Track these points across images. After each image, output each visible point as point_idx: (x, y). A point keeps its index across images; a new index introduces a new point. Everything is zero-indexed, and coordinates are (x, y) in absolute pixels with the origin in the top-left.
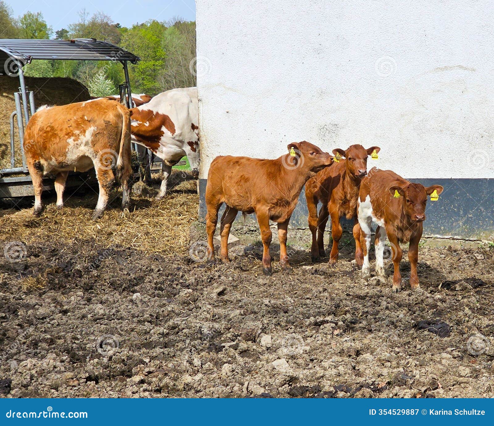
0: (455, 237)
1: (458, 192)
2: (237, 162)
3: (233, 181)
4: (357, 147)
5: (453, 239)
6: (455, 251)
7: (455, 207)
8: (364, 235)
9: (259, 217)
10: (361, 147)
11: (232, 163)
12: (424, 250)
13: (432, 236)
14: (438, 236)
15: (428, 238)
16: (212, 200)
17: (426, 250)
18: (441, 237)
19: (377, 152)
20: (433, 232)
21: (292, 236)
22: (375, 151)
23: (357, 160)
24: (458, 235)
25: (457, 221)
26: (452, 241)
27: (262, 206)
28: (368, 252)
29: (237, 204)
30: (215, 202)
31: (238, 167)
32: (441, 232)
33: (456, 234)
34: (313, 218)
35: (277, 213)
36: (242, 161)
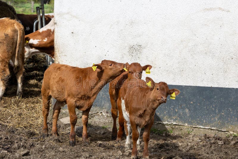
0: (213, 128)
1: (216, 97)
2: (59, 68)
3: (55, 81)
4: (136, 65)
5: (212, 130)
6: (208, 138)
7: (213, 107)
8: (126, 122)
9: (69, 106)
10: (139, 65)
11: (56, 69)
12: (190, 136)
13: (198, 126)
14: (202, 127)
15: (195, 128)
16: (45, 93)
17: (191, 136)
18: (203, 127)
19: (150, 69)
20: (198, 124)
22: (148, 68)
23: (135, 74)
24: (214, 127)
25: (214, 117)
26: (210, 131)
27: (71, 99)
28: (129, 133)
29: (57, 96)
31: (59, 72)
32: (203, 124)
33: (213, 126)
35: (81, 104)
36: (62, 67)
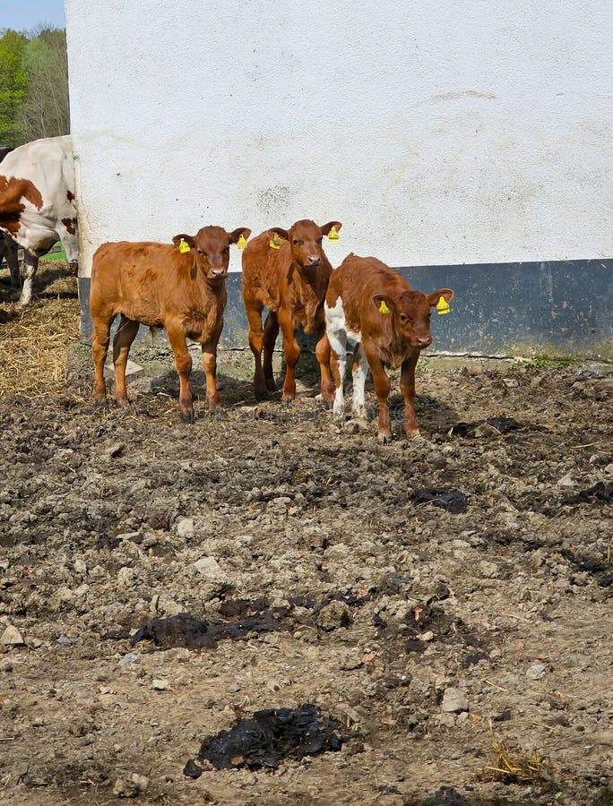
0: (473, 354)
1: (475, 286)
2: (141, 250)
3: (135, 280)
4: (306, 224)
5: (470, 357)
6: (473, 375)
7: (470, 307)
8: (337, 357)
10: (312, 224)
11: (133, 253)
12: (425, 376)
13: (438, 353)
14: (447, 353)
15: (431, 356)
16: (101, 311)
17: (429, 375)
18: (451, 354)
19: (338, 230)
20: (440, 347)
21: (225, 361)
22: (333, 228)
23: (306, 243)
24: (478, 350)
25: (473, 328)
26: (468, 360)
27: (173, 317)
28: (342, 381)
29: (140, 314)
30: (105, 313)
31: (142, 258)
32: (451, 347)
33: (473, 349)
34: (255, 331)
